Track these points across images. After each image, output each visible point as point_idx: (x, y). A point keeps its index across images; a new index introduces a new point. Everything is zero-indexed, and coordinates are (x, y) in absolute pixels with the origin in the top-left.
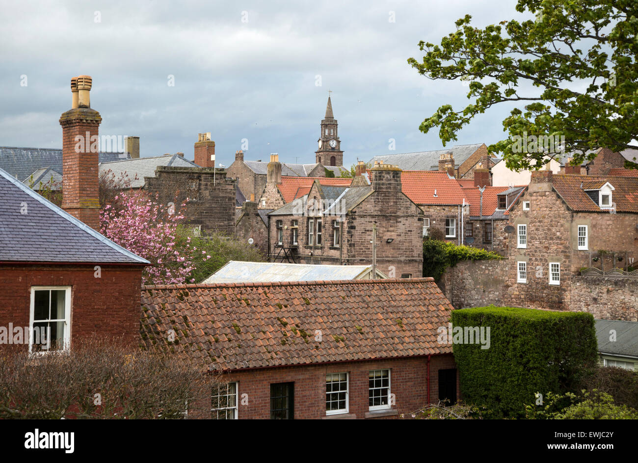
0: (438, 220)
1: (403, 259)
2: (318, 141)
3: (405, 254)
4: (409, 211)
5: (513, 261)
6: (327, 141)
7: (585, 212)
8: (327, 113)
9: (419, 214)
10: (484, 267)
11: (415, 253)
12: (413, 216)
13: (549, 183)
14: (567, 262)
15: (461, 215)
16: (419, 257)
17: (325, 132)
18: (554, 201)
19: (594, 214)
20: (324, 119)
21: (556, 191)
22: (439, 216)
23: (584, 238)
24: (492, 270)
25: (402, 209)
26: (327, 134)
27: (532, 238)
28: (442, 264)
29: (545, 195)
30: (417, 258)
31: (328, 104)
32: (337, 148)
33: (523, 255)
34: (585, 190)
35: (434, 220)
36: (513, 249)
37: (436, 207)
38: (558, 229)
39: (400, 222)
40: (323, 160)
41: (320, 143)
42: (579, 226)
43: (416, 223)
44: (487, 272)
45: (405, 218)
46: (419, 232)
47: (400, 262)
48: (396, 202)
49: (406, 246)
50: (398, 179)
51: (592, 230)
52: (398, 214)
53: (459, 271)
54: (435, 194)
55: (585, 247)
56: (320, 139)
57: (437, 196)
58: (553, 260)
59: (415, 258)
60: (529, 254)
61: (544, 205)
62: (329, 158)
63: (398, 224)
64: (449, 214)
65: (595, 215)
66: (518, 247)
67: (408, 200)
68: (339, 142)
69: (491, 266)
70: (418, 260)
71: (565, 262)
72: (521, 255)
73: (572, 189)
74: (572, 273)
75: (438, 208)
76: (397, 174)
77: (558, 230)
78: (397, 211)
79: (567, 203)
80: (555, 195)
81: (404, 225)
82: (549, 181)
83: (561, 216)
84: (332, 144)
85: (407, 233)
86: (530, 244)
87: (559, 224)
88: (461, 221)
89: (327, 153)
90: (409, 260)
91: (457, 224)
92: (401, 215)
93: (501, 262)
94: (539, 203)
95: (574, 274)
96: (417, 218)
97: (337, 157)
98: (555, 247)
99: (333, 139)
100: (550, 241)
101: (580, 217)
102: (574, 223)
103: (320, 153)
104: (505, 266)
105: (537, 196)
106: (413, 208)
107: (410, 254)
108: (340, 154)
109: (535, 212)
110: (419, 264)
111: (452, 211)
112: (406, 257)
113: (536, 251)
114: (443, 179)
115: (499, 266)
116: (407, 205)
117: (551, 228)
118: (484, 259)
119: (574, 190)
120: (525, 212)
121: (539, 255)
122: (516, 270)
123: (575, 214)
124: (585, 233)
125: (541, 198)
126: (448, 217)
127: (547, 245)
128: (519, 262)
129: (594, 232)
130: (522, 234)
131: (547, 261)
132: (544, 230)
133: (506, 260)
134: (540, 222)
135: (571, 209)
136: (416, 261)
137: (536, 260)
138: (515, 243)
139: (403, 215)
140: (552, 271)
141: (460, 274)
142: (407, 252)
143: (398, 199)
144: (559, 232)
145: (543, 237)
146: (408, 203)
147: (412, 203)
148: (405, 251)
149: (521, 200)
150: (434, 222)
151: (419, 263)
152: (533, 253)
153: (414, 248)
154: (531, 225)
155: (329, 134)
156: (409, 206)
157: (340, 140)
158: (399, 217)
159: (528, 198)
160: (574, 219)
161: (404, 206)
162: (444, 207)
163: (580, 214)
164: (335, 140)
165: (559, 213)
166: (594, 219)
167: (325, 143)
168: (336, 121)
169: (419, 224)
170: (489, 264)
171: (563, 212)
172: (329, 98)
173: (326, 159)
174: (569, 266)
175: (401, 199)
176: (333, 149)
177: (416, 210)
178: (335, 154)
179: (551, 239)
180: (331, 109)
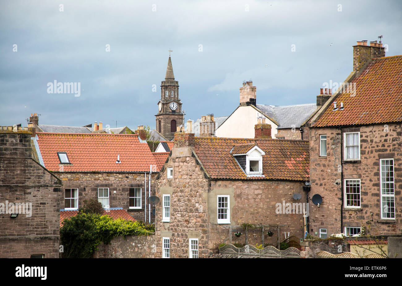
0: (119, 190)
1: (32, 236)
2: (158, 104)
3: (36, 231)
4: (42, 180)
5: (159, 236)
6: (167, 104)
7: (226, 180)
8: (167, 73)
9: (55, 183)
10: (134, 244)
11: (50, 229)
12: (47, 186)
13: (190, 147)
14: (205, 238)
15: (148, 184)
16: (54, 233)
17: (165, 93)
18: (194, 168)
19: (238, 182)
20: (165, 80)
21: (195, 157)
22: (121, 185)
23: (226, 210)
24: (140, 248)
25: (32, 178)
26: (167, 96)
27: (175, 210)
28: (92, 241)
29: (185, 161)
30: (52, 236)
31: (169, 65)
32: (178, 111)
33: (167, 230)
34: (234, 155)
35: (115, 189)
36: (159, 223)
37: (117, 175)
38: (196, 199)
39: (30, 193)
40: (163, 124)
41: (160, 105)
42: (219, 196)
43: (51, 194)
44: (136, 249)
45: (36, 189)
46: (55, 204)
47: (29, 240)
48: (25, 170)
49: (38, 222)
50: (27, 143)
51: (236, 200)
52: (27, 184)
53: (113, 249)
54: (118, 160)
55: (227, 221)
56: (160, 102)
57: (120, 162)
58: (192, 236)
59: (49, 236)
60: (172, 229)
61: (185, 172)
62: (170, 121)
63: (27, 196)
64: (134, 182)
65: (240, 184)
66: (163, 221)
67: (41, 167)
68: (180, 105)
69: (140, 243)
70: (53, 238)
71: (203, 237)
72: (166, 229)
73: (219, 154)
74: (210, 251)
75: (120, 176)
76: (26, 137)
77: (197, 202)
78: (25, 181)
79: (205, 170)
80: (194, 161)
81: (34, 196)
82: (190, 145)
83: (200, 185)
84: (172, 106)
85: (38, 206)
86: (173, 217)
87: (198, 194)
88: (148, 190)
89: (167, 116)
90: (41, 238)
91: (143, 194)
92: (31, 184)
93: (149, 238)
94: (180, 170)
95: (212, 251)
96: (53, 188)
97: (178, 121)
98: (194, 221)
99: (174, 101)
100: (190, 214)
101: (220, 185)
102: (212, 193)
103: (160, 117)
104: (152, 243)
105: (179, 162)
106: (48, 177)
107: (42, 231)
108: (181, 117)
109: (177, 180)
110: (54, 242)
111: (137, 179)
112: (37, 234)
113: (178, 226)
114: (132, 143)
115: (147, 243)
116: (39, 173)
117: (190, 198)
118: (134, 235)
119: (221, 156)
120: (169, 181)
121: (181, 230)
122: (161, 247)
123: (212, 183)
124: (227, 204)
125: (181, 164)
126: (132, 186)
127: (188, 218)
128: (164, 238)
129: (238, 202)
130: (167, 206)
131: (187, 237)
132: (185, 201)
133: (153, 236)
134: (181, 191)
135: (208, 176)
136: (50, 239)
137: (178, 235)
138: (161, 216)
139: (33, 185)
140: (192, 248)
141: (114, 252)
142: (38, 228)
143: (27, 166)
144: (198, 202)
145: (184, 209)
146: (40, 171)
147: (46, 171)
148: (36, 228)
149: (166, 166)
150: (115, 192)
151: (55, 240)
152: (176, 228)
153: (48, 224)
154: (174, 195)
155: (170, 96)
156: (42, 174)
157: (181, 102)
158: (29, 187)
159: (171, 164)
160: (211, 188)
161: (35, 174)
162: (127, 175)
163: (220, 183)
164: (176, 102)
165: (197, 181)
166: (237, 187)
167: (165, 106)
168: (177, 82)
169: (55, 196)
170: (138, 241)
171: (201, 180)
172: (170, 58)
173: (166, 123)
174: (206, 243)
175: (31, 167)
176: (174, 111)
177: (52, 179)
178: (176, 117)
179: (191, 211)
180: (172, 70)
